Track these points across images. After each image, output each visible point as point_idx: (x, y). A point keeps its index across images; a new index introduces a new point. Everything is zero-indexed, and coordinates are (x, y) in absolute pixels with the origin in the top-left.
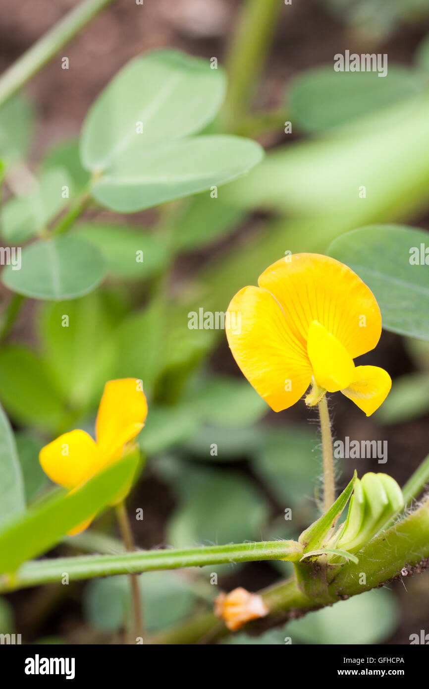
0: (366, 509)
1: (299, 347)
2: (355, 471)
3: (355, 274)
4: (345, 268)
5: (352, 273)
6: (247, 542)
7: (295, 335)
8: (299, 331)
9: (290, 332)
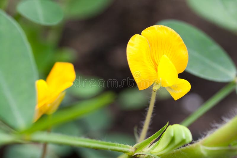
0: (173, 140)
1: (153, 64)
2: (168, 122)
3: (182, 39)
4: (178, 36)
5: (181, 38)
6: (116, 143)
7: (152, 59)
8: (154, 58)
9: (151, 58)
